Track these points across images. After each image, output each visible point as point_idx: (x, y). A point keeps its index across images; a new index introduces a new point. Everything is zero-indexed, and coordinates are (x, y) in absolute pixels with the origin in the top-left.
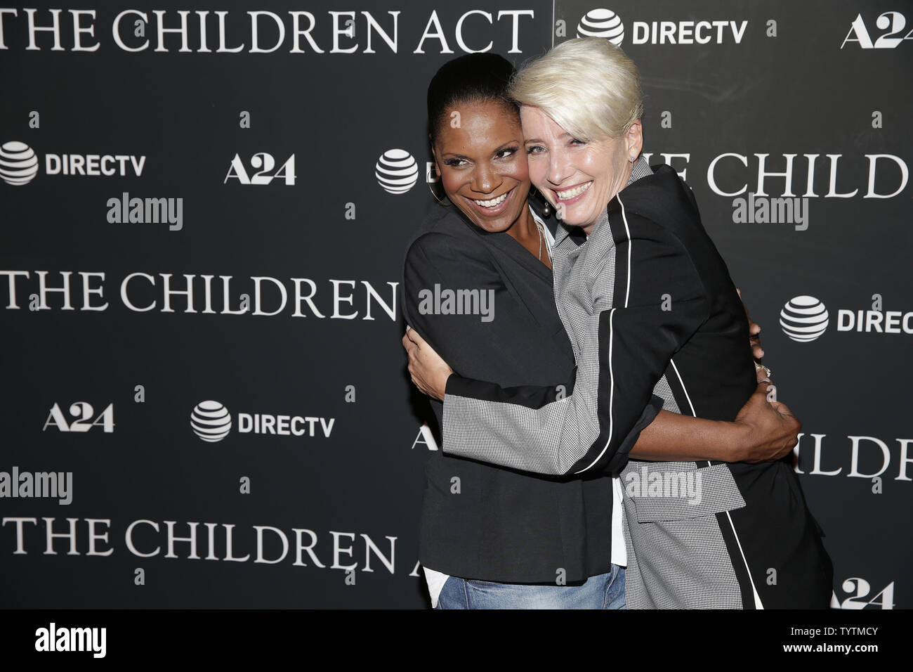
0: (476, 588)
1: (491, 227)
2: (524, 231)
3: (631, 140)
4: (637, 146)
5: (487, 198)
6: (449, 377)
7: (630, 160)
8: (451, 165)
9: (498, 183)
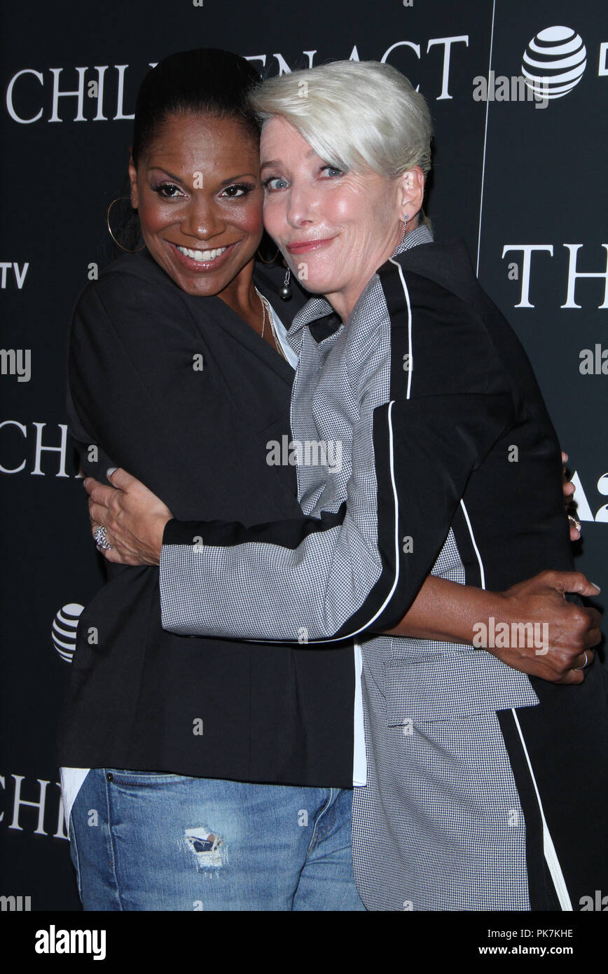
0: (123, 790)
1: (195, 287)
3: (407, 194)
4: (414, 203)
5: (199, 247)
6: (167, 524)
7: (403, 219)
8: (161, 194)
9: (219, 230)
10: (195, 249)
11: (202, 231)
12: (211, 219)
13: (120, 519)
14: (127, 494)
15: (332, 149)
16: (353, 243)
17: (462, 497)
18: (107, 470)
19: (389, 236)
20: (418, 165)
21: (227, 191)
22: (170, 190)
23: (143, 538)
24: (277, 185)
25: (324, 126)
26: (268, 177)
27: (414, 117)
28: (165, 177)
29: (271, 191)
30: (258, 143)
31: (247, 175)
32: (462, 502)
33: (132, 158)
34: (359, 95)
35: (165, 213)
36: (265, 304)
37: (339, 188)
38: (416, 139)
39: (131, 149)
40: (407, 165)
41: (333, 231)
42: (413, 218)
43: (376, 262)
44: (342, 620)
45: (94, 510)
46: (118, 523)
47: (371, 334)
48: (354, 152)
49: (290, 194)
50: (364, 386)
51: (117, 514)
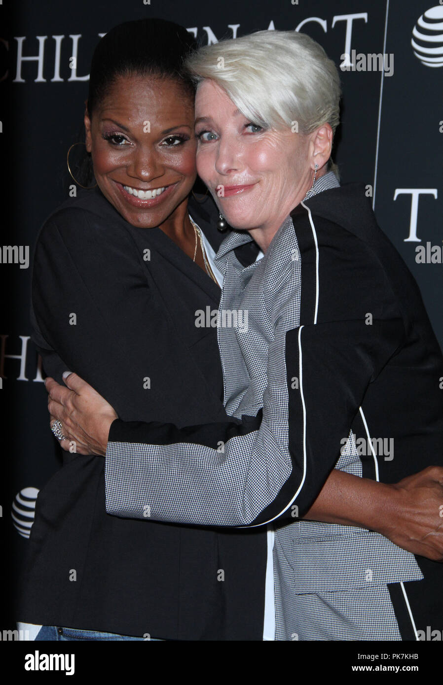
1: (138, 221)
2: (179, 229)
3: (318, 147)
4: (324, 154)
5: (142, 187)
6: (113, 423)
7: (313, 168)
8: (111, 142)
9: (160, 173)
10: (138, 189)
11: (145, 174)
12: (153, 165)
13: (72, 417)
14: (79, 395)
15: (254, 109)
16: (271, 188)
17: (361, 405)
18: (62, 373)
19: (301, 182)
20: (328, 123)
21: (168, 140)
22: (119, 139)
23: (92, 434)
24: (208, 137)
25: (249, 90)
26: (200, 130)
27: (325, 82)
28: (115, 127)
29: (203, 142)
30: (193, 100)
31: (184, 126)
32: (361, 409)
33: (87, 110)
34: (279, 64)
35: (113, 158)
36: (197, 232)
37: (260, 142)
38: (327, 100)
39: (86, 102)
40: (318, 123)
41: (255, 179)
42: (323, 167)
43: (290, 205)
44: (258, 511)
45: (52, 406)
46: (71, 420)
47: (284, 268)
48: (273, 111)
49: (219, 145)
50: (278, 311)
51: (70, 411)
